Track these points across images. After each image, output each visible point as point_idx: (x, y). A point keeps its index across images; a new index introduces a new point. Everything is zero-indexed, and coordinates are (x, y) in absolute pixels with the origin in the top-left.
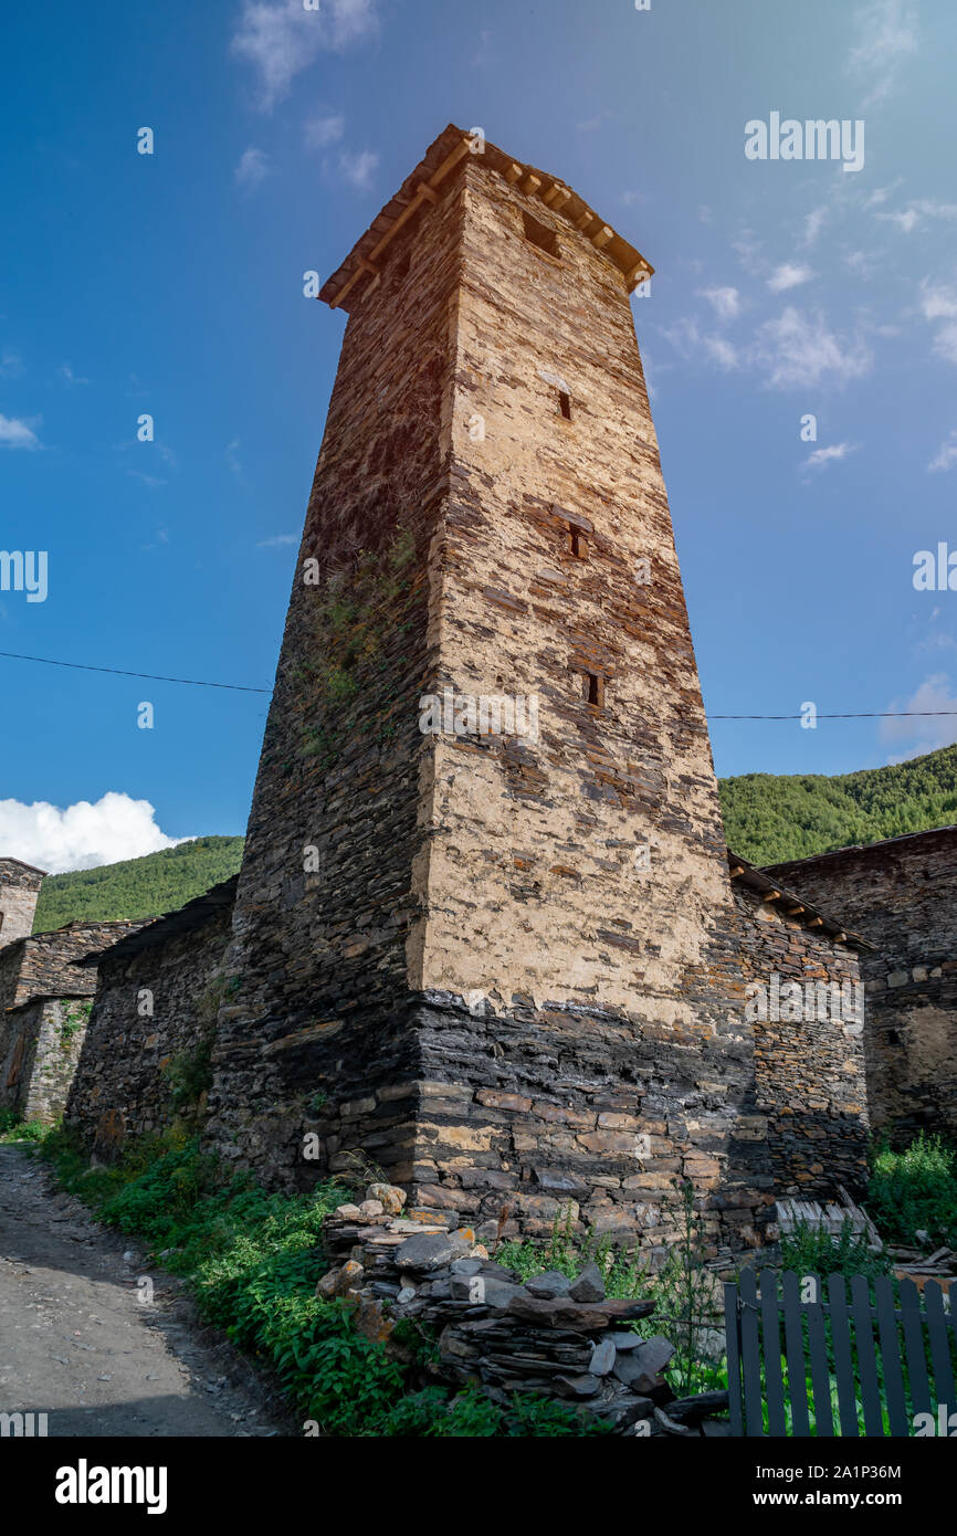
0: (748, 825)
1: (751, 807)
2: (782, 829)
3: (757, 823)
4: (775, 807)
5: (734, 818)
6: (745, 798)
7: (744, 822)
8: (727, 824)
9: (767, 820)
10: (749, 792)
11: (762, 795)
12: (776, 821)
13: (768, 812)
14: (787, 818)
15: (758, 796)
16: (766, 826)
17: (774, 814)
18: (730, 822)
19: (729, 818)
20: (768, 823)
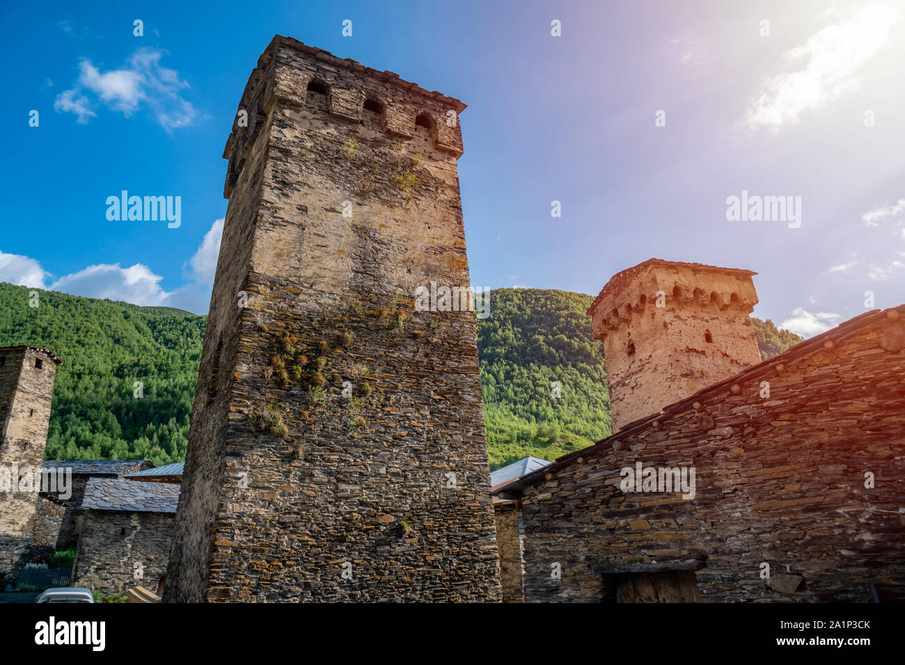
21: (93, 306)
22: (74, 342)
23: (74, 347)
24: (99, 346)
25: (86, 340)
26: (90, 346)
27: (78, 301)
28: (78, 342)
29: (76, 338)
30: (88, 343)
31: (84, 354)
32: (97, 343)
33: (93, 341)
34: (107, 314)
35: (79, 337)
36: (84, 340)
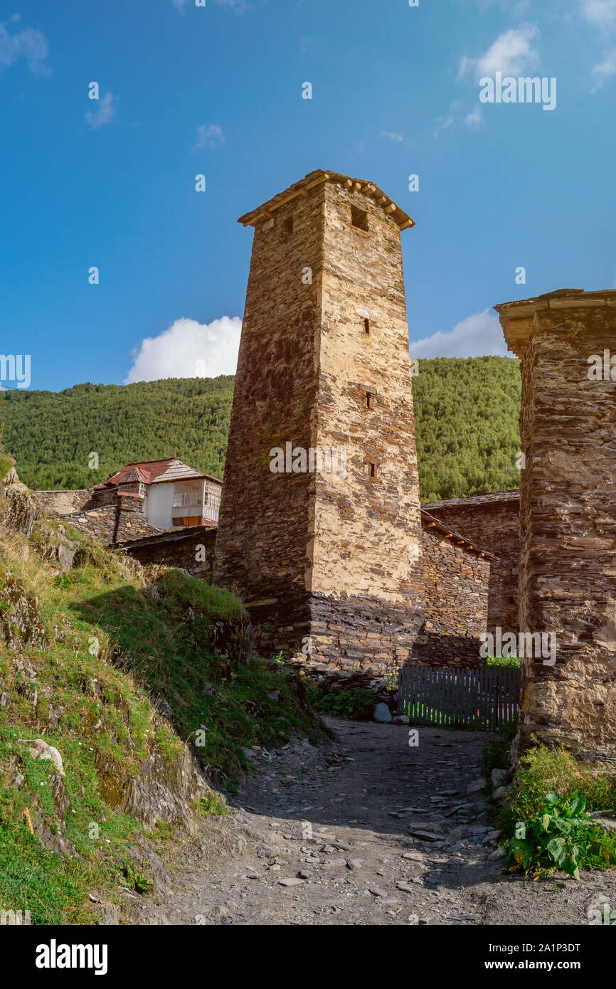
0: (479, 401)
1: (484, 386)
2: (508, 406)
3: (487, 400)
4: (504, 387)
5: (468, 395)
6: (479, 377)
7: (476, 399)
8: (462, 400)
9: (496, 398)
10: (483, 372)
11: (494, 375)
12: (503, 400)
13: (498, 391)
14: (513, 397)
15: (490, 377)
16: (494, 403)
17: (502, 393)
18: (465, 398)
19: (464, 395)
20: (497, 401)
21: (488, 365)
22: (474, 415)
23: (476, 421)
24: (506, 415)
25: (489, 410)
26: (496, 416)
27: (469, 364)
28: (480, 414)
29: (475, 409)
30: (492, 414)
31: (490, 427)
32: (504, 411)
33: (498, 410)
34: (508, 372)
35: (479, 407)
36: (486, 411)
